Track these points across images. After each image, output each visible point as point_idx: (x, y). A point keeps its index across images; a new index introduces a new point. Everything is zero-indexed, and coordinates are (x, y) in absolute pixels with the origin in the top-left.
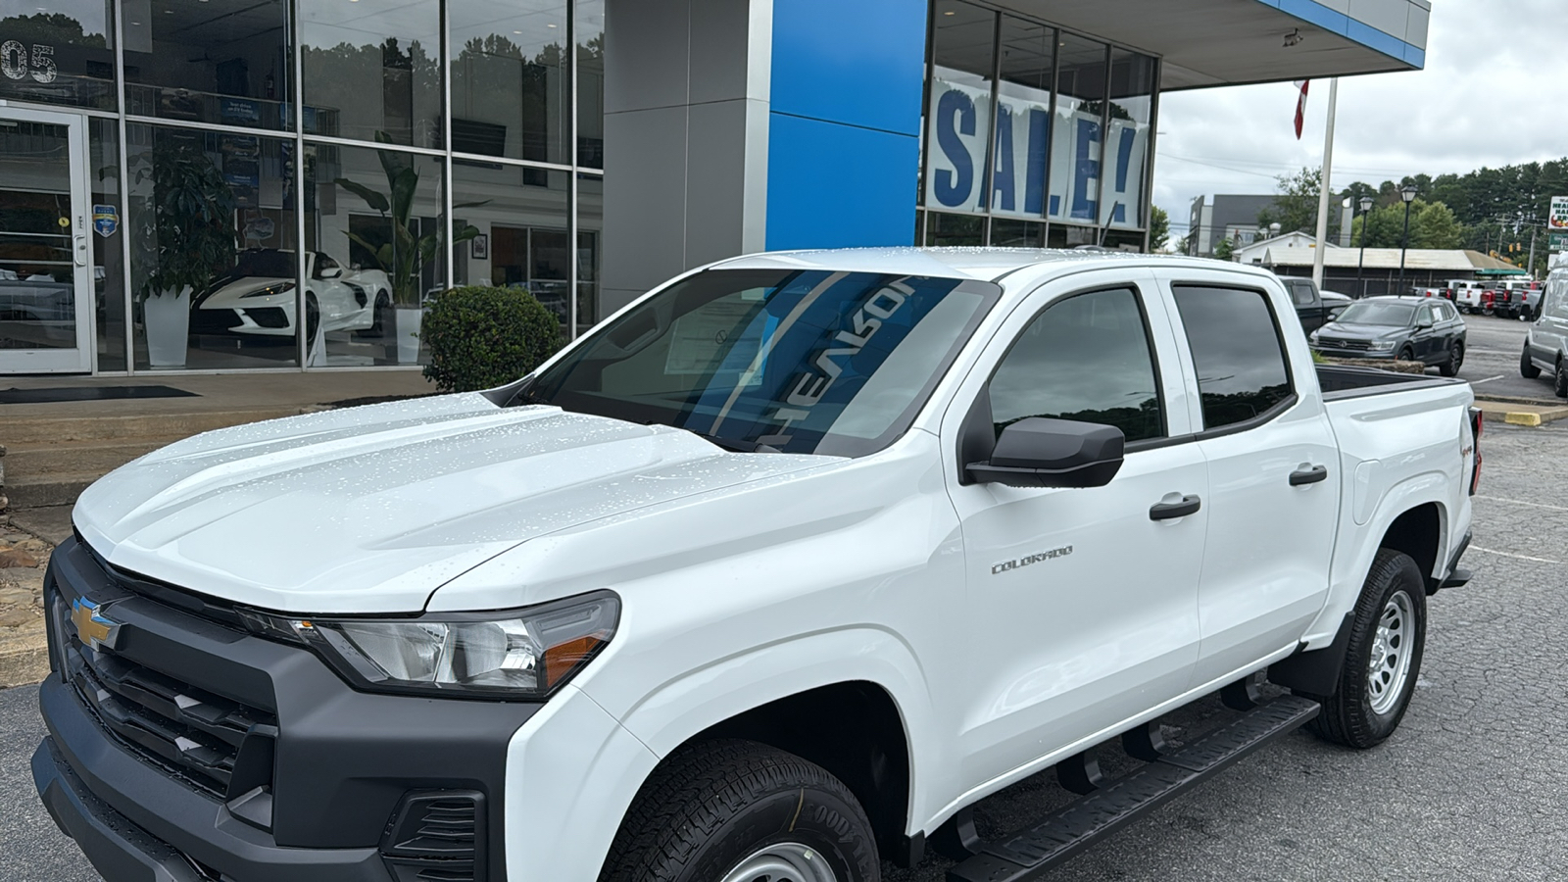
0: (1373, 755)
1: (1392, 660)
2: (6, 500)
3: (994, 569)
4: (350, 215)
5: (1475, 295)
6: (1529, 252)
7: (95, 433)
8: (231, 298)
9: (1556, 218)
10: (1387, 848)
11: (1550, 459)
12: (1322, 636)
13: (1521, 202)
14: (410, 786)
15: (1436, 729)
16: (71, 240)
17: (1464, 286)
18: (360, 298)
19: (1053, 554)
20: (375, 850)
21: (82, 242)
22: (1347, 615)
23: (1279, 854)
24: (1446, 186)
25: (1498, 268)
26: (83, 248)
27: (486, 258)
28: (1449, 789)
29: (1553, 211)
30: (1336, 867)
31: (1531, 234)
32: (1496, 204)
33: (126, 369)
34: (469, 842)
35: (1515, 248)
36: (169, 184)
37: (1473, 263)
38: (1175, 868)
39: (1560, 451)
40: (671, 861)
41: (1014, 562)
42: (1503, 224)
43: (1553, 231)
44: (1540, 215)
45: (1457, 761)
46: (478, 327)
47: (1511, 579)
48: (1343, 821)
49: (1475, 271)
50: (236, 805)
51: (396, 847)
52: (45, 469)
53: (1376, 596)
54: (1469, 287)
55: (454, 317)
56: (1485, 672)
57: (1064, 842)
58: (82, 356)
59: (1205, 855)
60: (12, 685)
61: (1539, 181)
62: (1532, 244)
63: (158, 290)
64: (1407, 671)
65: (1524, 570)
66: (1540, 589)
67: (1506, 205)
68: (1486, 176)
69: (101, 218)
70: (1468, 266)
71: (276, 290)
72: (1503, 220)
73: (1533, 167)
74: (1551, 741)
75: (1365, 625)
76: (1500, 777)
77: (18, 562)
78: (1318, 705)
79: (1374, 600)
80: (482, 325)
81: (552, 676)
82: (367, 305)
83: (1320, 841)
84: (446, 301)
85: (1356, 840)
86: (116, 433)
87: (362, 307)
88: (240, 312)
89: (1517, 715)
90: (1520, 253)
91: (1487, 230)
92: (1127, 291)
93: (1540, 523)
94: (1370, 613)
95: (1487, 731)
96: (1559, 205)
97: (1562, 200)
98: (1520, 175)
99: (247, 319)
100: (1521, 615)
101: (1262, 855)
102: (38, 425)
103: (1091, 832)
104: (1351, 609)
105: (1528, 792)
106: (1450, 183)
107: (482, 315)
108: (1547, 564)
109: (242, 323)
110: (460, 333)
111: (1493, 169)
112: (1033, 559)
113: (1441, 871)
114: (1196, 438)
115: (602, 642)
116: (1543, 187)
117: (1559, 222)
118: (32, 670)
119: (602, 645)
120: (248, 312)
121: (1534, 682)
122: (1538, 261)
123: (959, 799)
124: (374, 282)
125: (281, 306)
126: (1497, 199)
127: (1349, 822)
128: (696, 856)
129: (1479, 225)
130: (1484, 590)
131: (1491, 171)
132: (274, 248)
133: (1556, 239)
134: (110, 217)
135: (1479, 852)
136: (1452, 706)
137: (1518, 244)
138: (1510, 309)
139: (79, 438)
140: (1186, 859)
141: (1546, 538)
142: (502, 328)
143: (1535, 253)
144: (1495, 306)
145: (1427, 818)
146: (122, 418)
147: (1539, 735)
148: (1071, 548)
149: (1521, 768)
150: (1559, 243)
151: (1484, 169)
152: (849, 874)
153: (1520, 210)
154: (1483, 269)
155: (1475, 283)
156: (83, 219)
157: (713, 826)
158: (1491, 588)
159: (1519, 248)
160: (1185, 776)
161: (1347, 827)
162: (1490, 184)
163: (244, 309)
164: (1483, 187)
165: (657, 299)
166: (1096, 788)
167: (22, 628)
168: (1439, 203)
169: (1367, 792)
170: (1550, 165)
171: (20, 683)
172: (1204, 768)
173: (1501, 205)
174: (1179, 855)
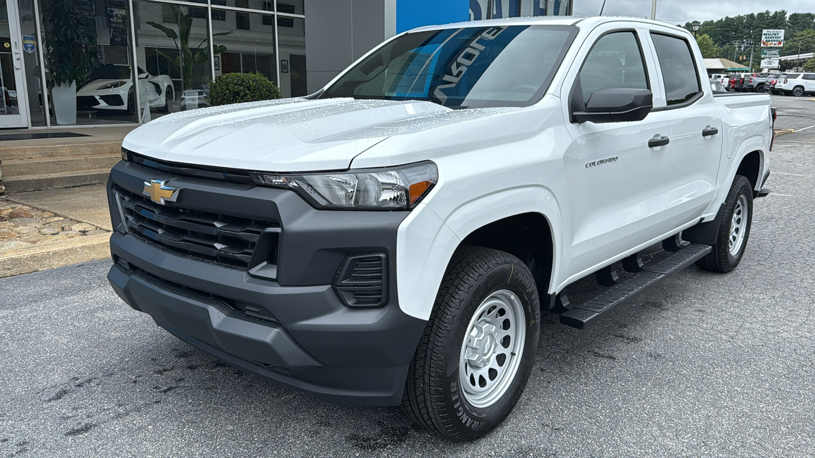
0: (730, 275)
1: (737, 230)
2: (4, 188)
3: (586, 165)
4: (145, 48)
5: (725, 81)
6: (749, 60)
7: (43, 154)
8: (93, 90)
9: (765, 41)
10: (748, 311)
11: (777, 154)
12: (710, 215)
13: (746, 34)
14: (347, 252)
15: (756, 264)
16: (11, 55)
17: (720, 77)
18: (158, 89)
19: (610, 160)
20: (330, 286)
21: (18, 56)
22: (722, 204)
23: (698, 315)
24: (708, 27)
25: (736, 67)
26: (18, 59)
27: (219, 69)
28: (769, 287)
29: (763, 37)
30: (726, 319)
31: (751, 50)
32: (733, 36)
33: (46, 125)
34: (380, 278)
35: (743, 58)
36: (61, 24)
37: (723, 65)
38: (650, 322)
39: (781, 150)
40: (462, 292)
41: (595, 162)
42: (737, 46)
43: (763, 47)
44: (755, 40)
45: (770, 276)
46: (240, 94)
47: (773, 204)
48: (724, 301)
49: (725, 69)
50: (253, 271)
51: (343, 282)
52: (20, 173)
53: (733, 196)
54: (722, 77)
55: (226, 89)
56: (772, 241)
57: (611, 302)
58: (22, 118)
59: (664, 317)
60: (41, 270)
61: (755, 22)
62: (752, 55)
63: (59, 83)
64: (743, 236)
65: (778, 200)
66: (787, 207)
67: (738, 36)
68: (728, 21)
69: (27, 43)
70: (721, 66)
71: (116, 86)
72: (737, 43)
73: (752, 16)
74: (811, 267)
75: (729, 210)
76: (792, 282)
77: (23, 215)
78: (711, 247)
79: (733, 197)
80: (242, 94)
81: (413, 198)
82: (162, 93)
83: (715, 310)
84: (221, 81)
85: (732, 308)
86: (54, 154)
87: (160, 95)
88: (97, 98)
89: (792, 257)
90: (745, 61)
91: (728, 49)
92: (631, 33)
93: (780, 180)
94: (731, 204)
95: (780, 264)
96: (767, 34)
97: (768, 32)
98: (745, 20)
99: (101, 101)
100: (782, 218)
101: (690, 316)
102: (13, 150)
103: (623, 298)
104: (724, 201)
105: (806, 287)
106: (710, 25)
107: (242, 88)
108: (788, 197)
109: (99, 104)
110: (230, 98)
111: (731, 17)
112: (602, 162)
113: (775, 319)
114: (664, 109)
115: (432, 184)
116: (756, 26)
117: (766, 43)
118: (50, 262)
119: (433, 186)
120: (102, 97)
121: (796, 244)
122: (754, 65)
123: (568, 279)
124: (164, 81)
125: (119, 94)
126: (733, 33)
127: (726, 302)
128: (472, 290)
129: (724, 47)
130: (761, 208)
131: (730, 18)
132: (112, 63)
133: (765, 52)
134: (32, 42)
135: (790, 311)
136: (761, 255)
137: (744, 56)
138: (743, 87)
139: (35, 157)
140: (655, 319)
141: (784, 186)
142: (253, 94)
143: (753, 61)
144: (736, 86)
145: (763, 299)
146: (56, 146)
147: (805, 265)
148: (617, 158)
149: (800, 278)
150: (766, 54)
151: (727, 18)
152: (529, 307)
153: (745, 39)
154: (729, 68)
155: (725, 75)
156: (17, 43)
157: (478, 277)
158: (764, 207)
159: (744, 58)
160: (659, 276)
161: (726, 304)
162: (730, 25)
163: (100, 96)
164: (727, 27)
165: (382, 49)
166: (617, 283)
167: (38, 243)
168: (705, 35)
169: (731, 290)
170: (760, 15)
171: (45, 269)
172: (666, 272)
173: (735, 36)
174: (651, 317)
